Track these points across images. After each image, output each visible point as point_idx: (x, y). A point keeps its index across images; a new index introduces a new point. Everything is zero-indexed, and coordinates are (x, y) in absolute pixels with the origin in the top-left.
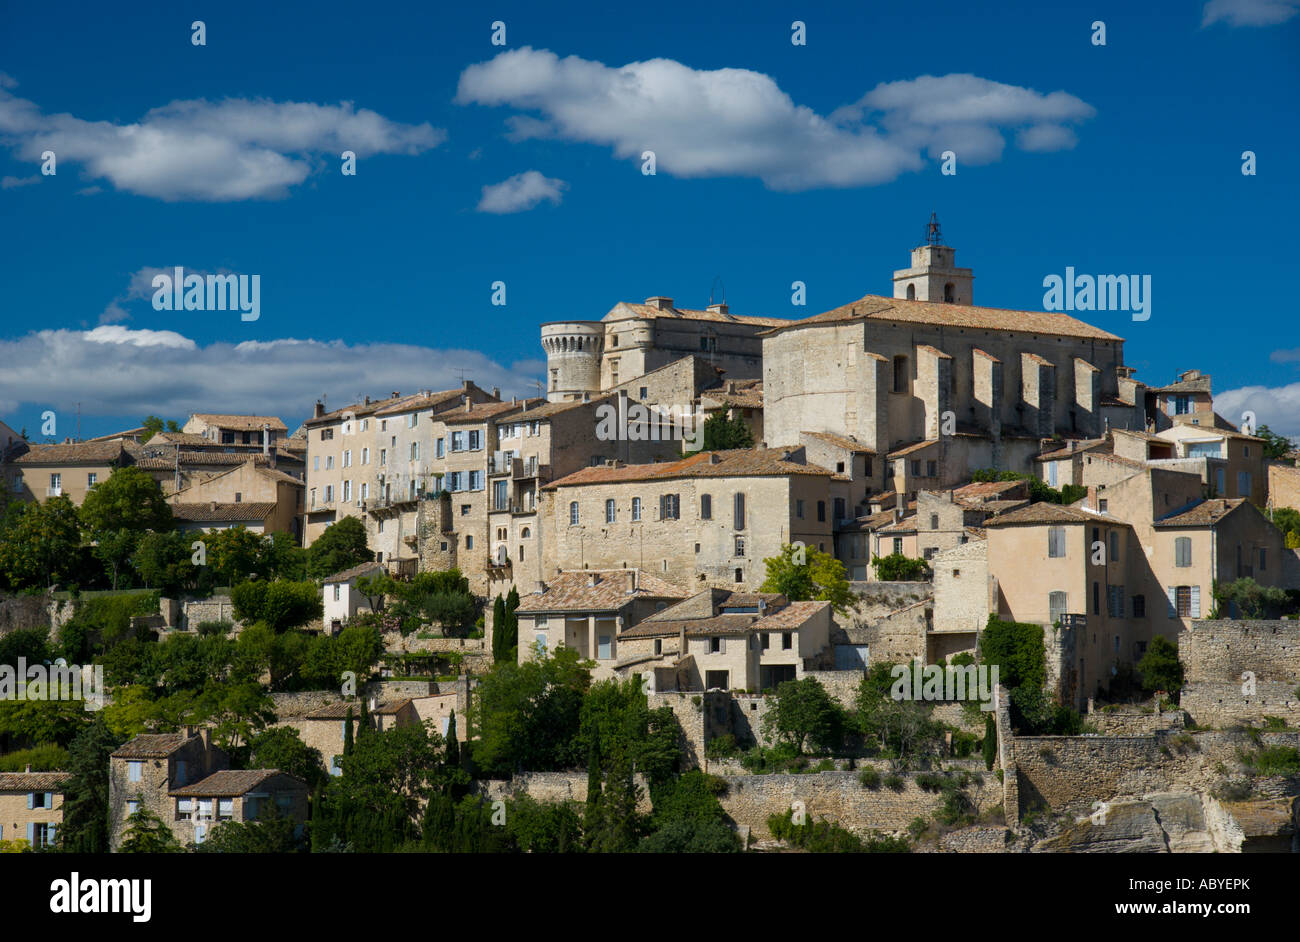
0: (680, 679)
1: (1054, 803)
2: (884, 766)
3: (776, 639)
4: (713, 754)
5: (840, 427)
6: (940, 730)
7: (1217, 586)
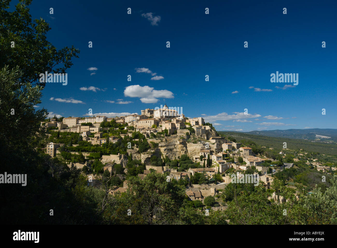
1: (168, 141)
2: (157, 138)
3: (152, 130)
4: (147, 138)
5: (158, 117)
6: (161, 136)
7: (180, 127)
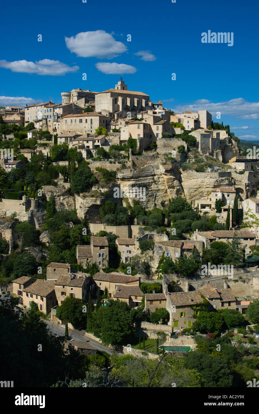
0: (83, 147)
1: (138, 165)
2: (113, 160)
3: (97, 141)
4: (87, 158)
5: (107, 109)
6: (121, 155)
7: (162, 133)
